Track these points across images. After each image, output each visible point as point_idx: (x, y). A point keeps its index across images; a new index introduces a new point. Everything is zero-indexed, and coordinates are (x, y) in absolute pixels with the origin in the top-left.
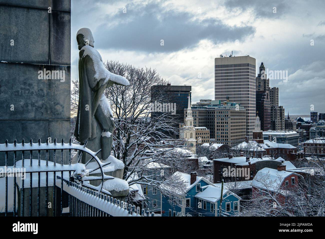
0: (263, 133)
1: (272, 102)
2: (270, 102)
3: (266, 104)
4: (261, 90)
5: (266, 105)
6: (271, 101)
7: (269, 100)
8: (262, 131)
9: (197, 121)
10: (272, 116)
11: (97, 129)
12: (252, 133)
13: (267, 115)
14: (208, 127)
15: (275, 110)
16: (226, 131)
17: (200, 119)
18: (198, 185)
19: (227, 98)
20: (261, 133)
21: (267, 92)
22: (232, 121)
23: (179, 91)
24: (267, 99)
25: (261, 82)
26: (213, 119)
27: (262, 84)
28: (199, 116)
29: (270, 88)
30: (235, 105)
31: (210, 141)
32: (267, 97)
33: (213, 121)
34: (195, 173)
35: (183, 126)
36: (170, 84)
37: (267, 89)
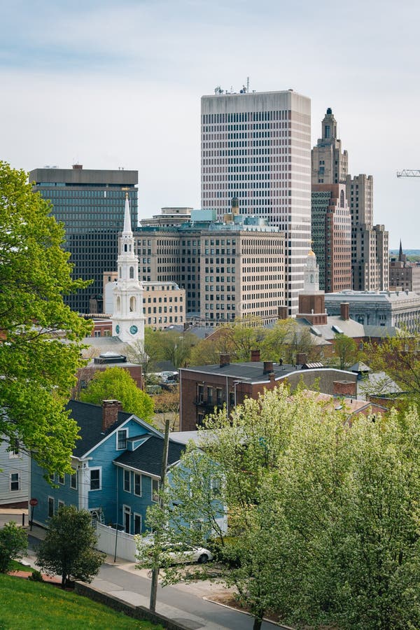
0: (326, 299)
1: (355, 215)
2: (350, 215)
3: (339, 219)
4: (325, 182)
5: (339, 224)
6: (352, 212)
7: (348, 209)
8: (322, 293)
9: (153, 265)
13: (341, 249)
14: (182, 282)
15: (363, 237)
16: (231, 293)
17: (159, 261)
18: (122, 434)
19: (234, 204)
20: (321, 297)
21: (342, 187)
22: (247, 265)
23: (105, 185)
24: (342, 206)
25: (326, 161)
26: (197, 260)
27: (329, 165)
28: (159, 252)
29: (350, 175)
30: (255, 222)
31: (187, 319)
32: (342, 201)
33: (195, 265)
34: (114, 402)
35: (113, 278)
36: (81, 167)
37: (341, 178)
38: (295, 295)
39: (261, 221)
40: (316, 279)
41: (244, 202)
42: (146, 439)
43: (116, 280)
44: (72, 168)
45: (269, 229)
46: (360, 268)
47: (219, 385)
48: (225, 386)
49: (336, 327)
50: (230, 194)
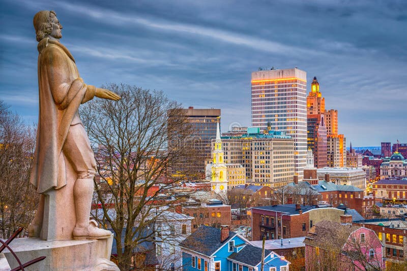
0: (318, 172)
1: (329, 130)
2: (326, 130)
3: (321, 132)
4: (313, 114)
5: (321, 134)
6: (327, 128)
7: (325, 127)
8: (315, 168)
9: (229, 155)
10: (328, 148)
11: (66, 172)
12: (303, 171)
13: (322, 147)
14: (243, 164)
15: (333, 140)
16: (268, 169)
17: (232, 153)
18: (231, 243)
19: (269, 125)
20: (315, 171)
21: (322, 116)
22: (276, 155)
23: (204, 116)
24: (322, 125)
25: (314, 103)
26: (250, 153)
27: (315, 105)
28: (232, 149)
29: (326, 110)
30: (279, 133)
31: (246, 182)
32: (322, 122)
33: (250, 155)
34: (227, 227)
35: (210, 162)
36: (193, 108)
37: (321, 112)
38: (301, 169)
39: (282, 133)
40: (312, 162)
41: (274, 124)
42: (244, 246)
43: (211, 163)
44: (188, 108)
45: (286, 137)
46: (332, 156)
47: (272, 216)
48: (275, 216)
49: (323, 186)
50: (266, 120)
